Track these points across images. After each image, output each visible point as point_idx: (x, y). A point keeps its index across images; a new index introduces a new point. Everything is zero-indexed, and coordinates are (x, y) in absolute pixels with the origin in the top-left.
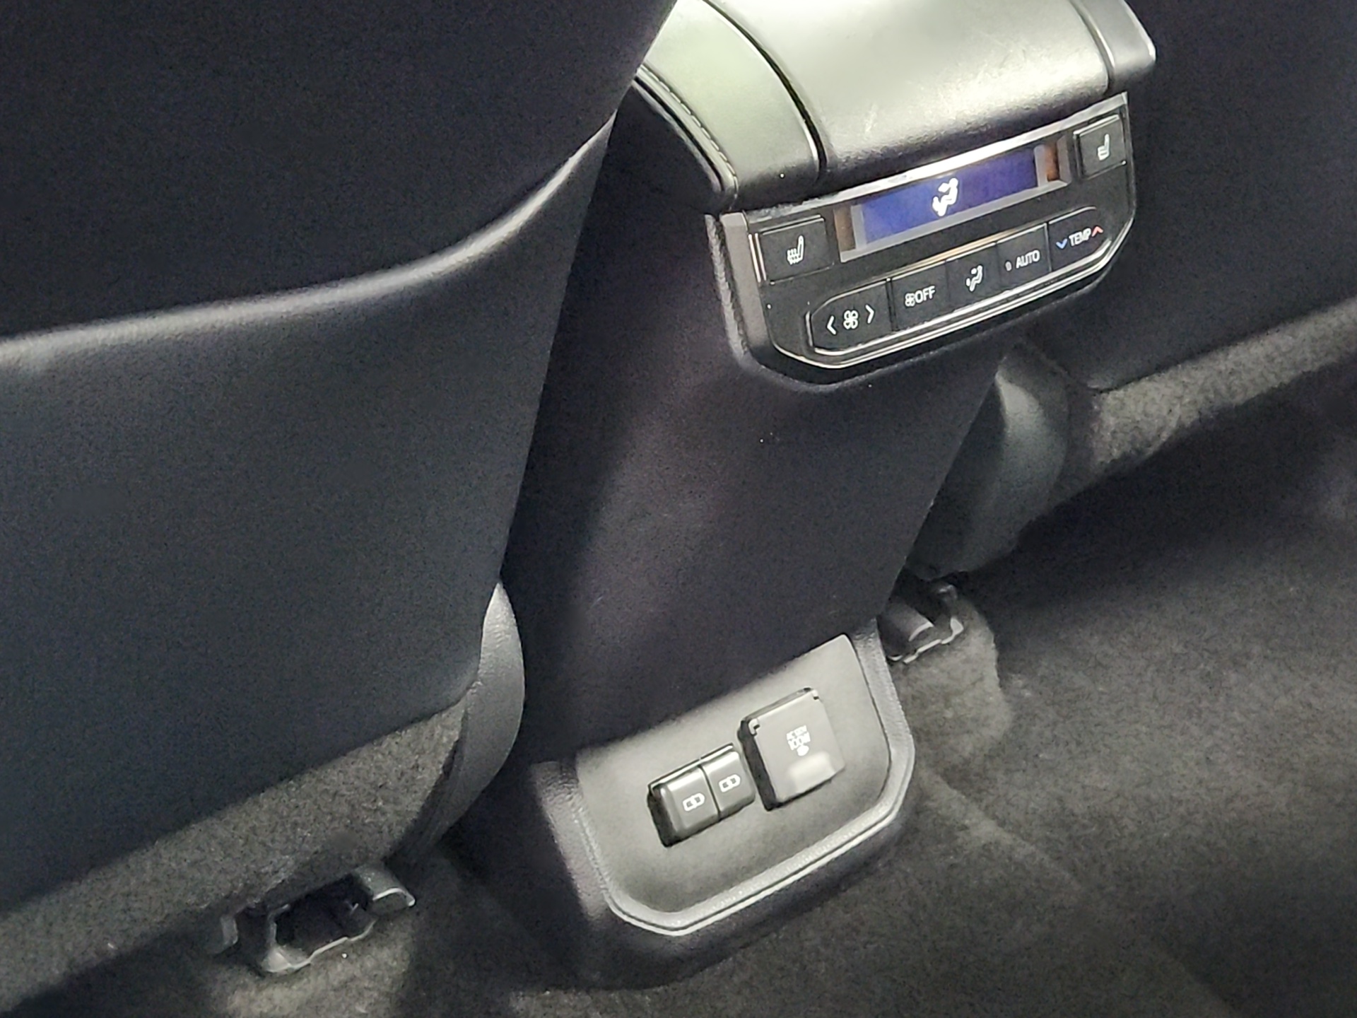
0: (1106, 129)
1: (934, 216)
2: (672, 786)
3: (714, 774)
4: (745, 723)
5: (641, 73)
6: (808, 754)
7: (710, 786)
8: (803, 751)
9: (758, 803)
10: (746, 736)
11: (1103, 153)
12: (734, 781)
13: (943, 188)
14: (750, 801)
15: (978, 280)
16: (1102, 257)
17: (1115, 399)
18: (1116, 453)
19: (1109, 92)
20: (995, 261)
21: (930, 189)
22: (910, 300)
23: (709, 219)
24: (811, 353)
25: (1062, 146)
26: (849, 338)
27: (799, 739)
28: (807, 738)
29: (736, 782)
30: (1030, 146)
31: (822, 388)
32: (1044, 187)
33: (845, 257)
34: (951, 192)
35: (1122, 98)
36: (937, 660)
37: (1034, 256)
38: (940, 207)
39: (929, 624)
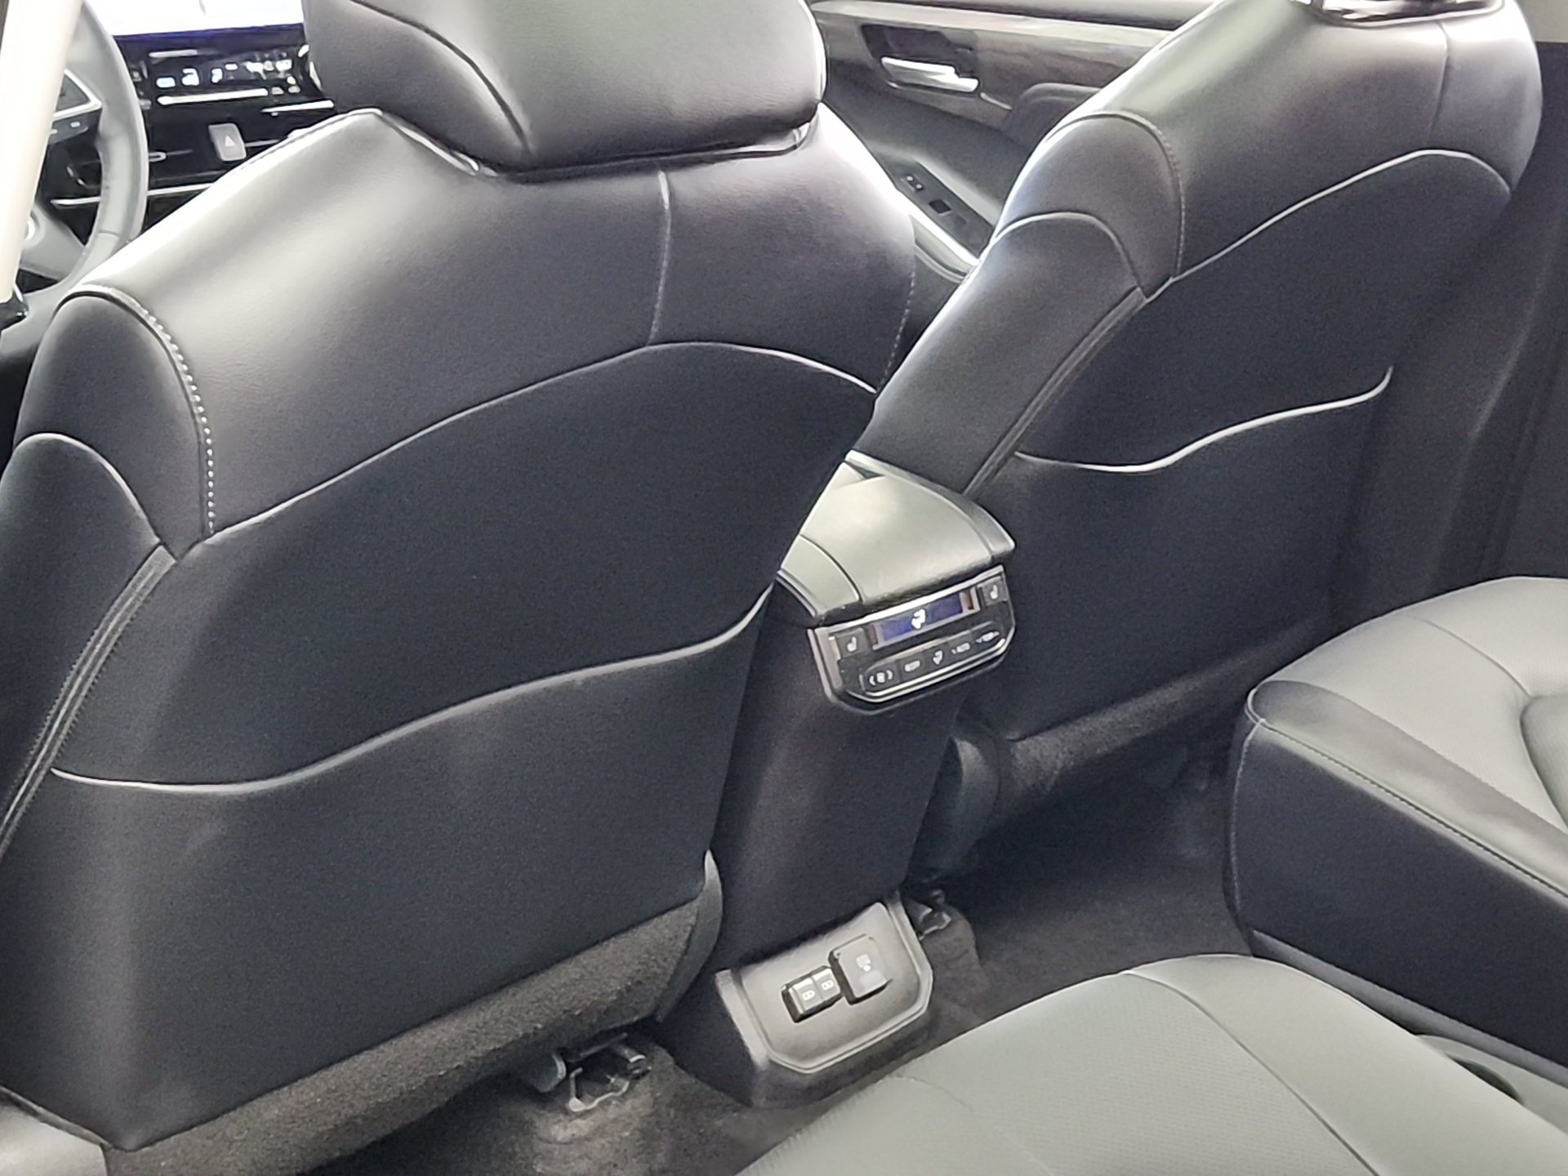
0: (995, 583)
1: (913, 628)
2: (796, 987)
3: (819, 980)
4: (831, 953)
5: (780, 573)
6: (870, 971)
7: (816, 986)
8: (867, 968)
9: (844, 999)
10: (833, 961)
11: (994, 595)
12: (829, 984)
13: (916, 615)
14: (838, 998)
15: (940, 658)
16: (1002, 646)
17: (1023, 745)
18: (1029, 783)
19: (993, 564)
20: (945, 648)
21: (910, 615)
22: (908, 668)
23: (810, 632)
24: (864, 694)
25: (973, 591)
26: (882, 687)
27: (864, 962)
28: (868, 962)
29: (831, 986)
30: (957, 593)
31: (872, 713)
32: (966, 612)
33: (875, 647)
34: (921, 614)
35: (1000, 569)
36: (937, 938)
37: (967, 646)
38: (916, 623)
39: (929, 910)
